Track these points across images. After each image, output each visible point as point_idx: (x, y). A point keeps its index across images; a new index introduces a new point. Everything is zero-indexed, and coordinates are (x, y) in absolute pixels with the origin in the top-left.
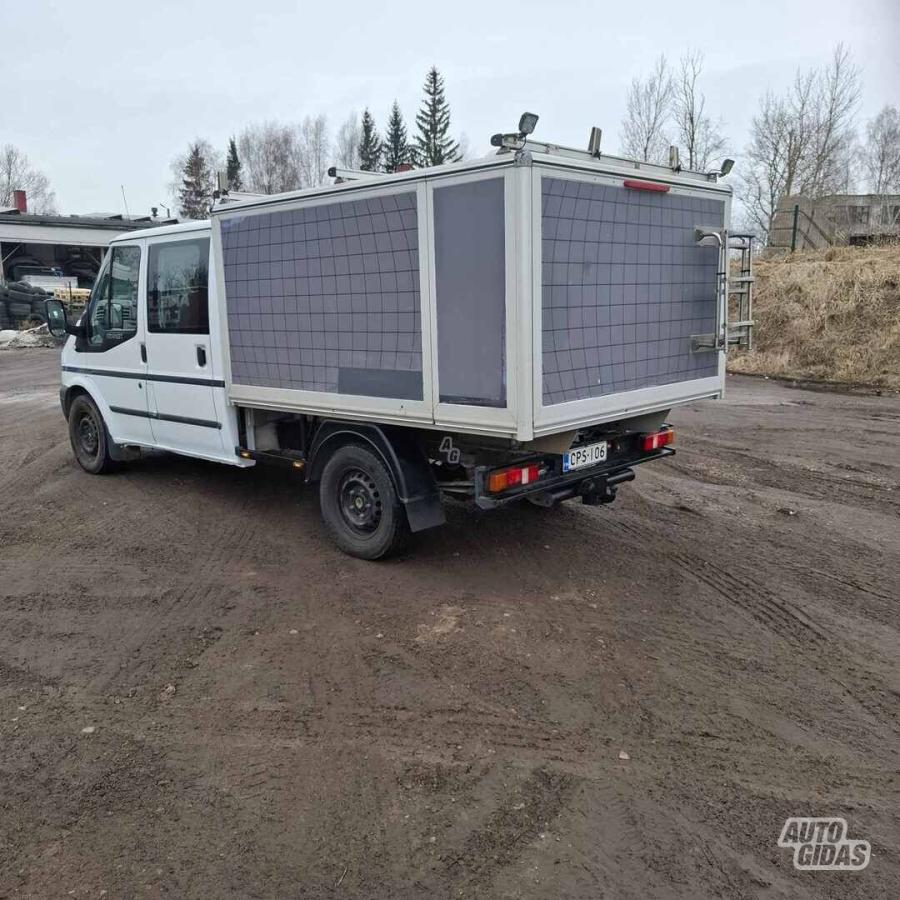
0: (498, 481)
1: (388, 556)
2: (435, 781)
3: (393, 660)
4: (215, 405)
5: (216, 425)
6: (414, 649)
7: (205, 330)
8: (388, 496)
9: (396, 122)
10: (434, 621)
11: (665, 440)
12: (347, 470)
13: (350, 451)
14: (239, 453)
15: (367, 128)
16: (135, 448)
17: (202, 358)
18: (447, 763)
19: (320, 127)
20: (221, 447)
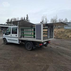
0: (40, 45)
1: (31, 50)
2: (40, 66)
3: (34, 58)
4: (17, 39)
5: (17, 41)
6: (35, 57)
7: (17, 34)
8: (31, 46)
9: (24, 18)
10: (36, 55)
11: (50, 42)
12: (28, 44)
13: (28, 43)
14: (19, 43)
15: (22, 18)
16: (9, 42)
17: (16, 36)
18: (40, 64)
19: (18, 18)
20: (17, 42)
